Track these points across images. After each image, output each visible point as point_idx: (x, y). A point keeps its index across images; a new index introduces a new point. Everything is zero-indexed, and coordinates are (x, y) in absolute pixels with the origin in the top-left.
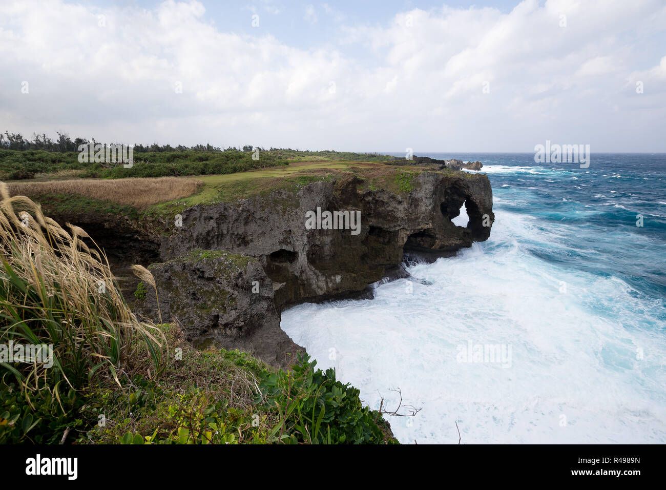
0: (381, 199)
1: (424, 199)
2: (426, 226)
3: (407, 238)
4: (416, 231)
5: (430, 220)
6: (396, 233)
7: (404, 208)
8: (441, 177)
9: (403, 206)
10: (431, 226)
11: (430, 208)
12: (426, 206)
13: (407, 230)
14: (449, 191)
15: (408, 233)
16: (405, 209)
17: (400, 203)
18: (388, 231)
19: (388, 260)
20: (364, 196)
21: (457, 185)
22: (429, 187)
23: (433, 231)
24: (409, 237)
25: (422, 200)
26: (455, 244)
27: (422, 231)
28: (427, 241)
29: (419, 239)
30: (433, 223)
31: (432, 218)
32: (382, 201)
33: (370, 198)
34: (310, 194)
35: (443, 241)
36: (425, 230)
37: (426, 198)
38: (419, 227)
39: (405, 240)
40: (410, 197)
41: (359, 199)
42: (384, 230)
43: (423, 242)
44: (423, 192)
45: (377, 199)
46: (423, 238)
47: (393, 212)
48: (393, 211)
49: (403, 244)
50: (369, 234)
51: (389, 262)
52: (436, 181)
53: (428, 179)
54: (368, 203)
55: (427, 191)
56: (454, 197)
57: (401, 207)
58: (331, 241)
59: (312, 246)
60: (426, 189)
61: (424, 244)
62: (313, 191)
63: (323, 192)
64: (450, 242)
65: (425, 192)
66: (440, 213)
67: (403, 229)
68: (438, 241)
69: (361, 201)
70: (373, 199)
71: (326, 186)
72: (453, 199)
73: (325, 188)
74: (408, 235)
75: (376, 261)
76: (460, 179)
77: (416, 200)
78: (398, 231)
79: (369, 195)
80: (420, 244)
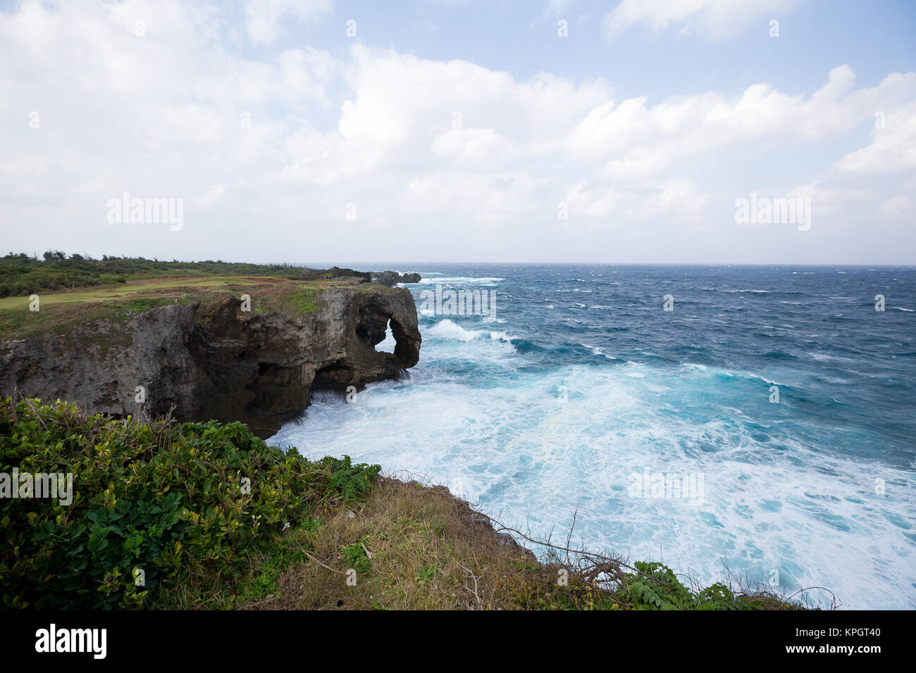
0: (274, 325)
1: (331, 320)
2: (339, 355)
3: (314, 373)
4: (326, 363)
5: (343, 347)
6: (298, 370)
7: (307, 335)
8: (353, 294)
9: (305, 332)
10: (345, 354)
11: (341, 332)
12: (336, 330)
13: (313, 363)
14: (367, 310)
15: (315, 366)
16: (308, 337)
17: (300, 328)
18: (286, 368)
19: (287, 406)
20: (249, 322)
21: (375, 301)
22: (338, 306)
23: (348, 361)
24: (318, 372)
25: (330, 323)
26: (378, 374)
27: (335, 362)
28: (342, 375)
29: (332, 373)
30: (347, 351)
31: (345, 345)
32: (275, 328)
33: (258, 325)
34: (151, 324)
35: (363, 373)
36: (338, 361)
37: (335, 320)
38: (329, 358)
39: (312, 377)
40: (313, 320)
41: (241, 328)
42: (281, 367)
43: (338, 376)
44: (331, 313)
45: (267, 325)
46: (338, 372)
47: (292, 342)
48: (291, 339)
49: (310, 382)
50: (259, 375)
51: (290, 409)
52: (347, 299)
53: (335, 296)
54: (256, 331)
55: (336, 311)
56: (374, 317)
57: (302, 335)
58: (194, 391)
59: (159, 401)
60: (334, 309)
61: (339, 379)
62: (157, 320)
63: (175, 321)
64: (372, 373)
65: (333, 312)
66: (355, 337)
67: (308, 362)
68: (356, 374)
69: (244, 330)
70: (263, 326)
71: (180, 311)
72: (373, 320)
73: (179, 315)
74: (315, 369)
75: (271, 409)
76: (377, 295)
77: (322, 323)
78: (301, 366)
79: (256, 321)
80: (334, 380)
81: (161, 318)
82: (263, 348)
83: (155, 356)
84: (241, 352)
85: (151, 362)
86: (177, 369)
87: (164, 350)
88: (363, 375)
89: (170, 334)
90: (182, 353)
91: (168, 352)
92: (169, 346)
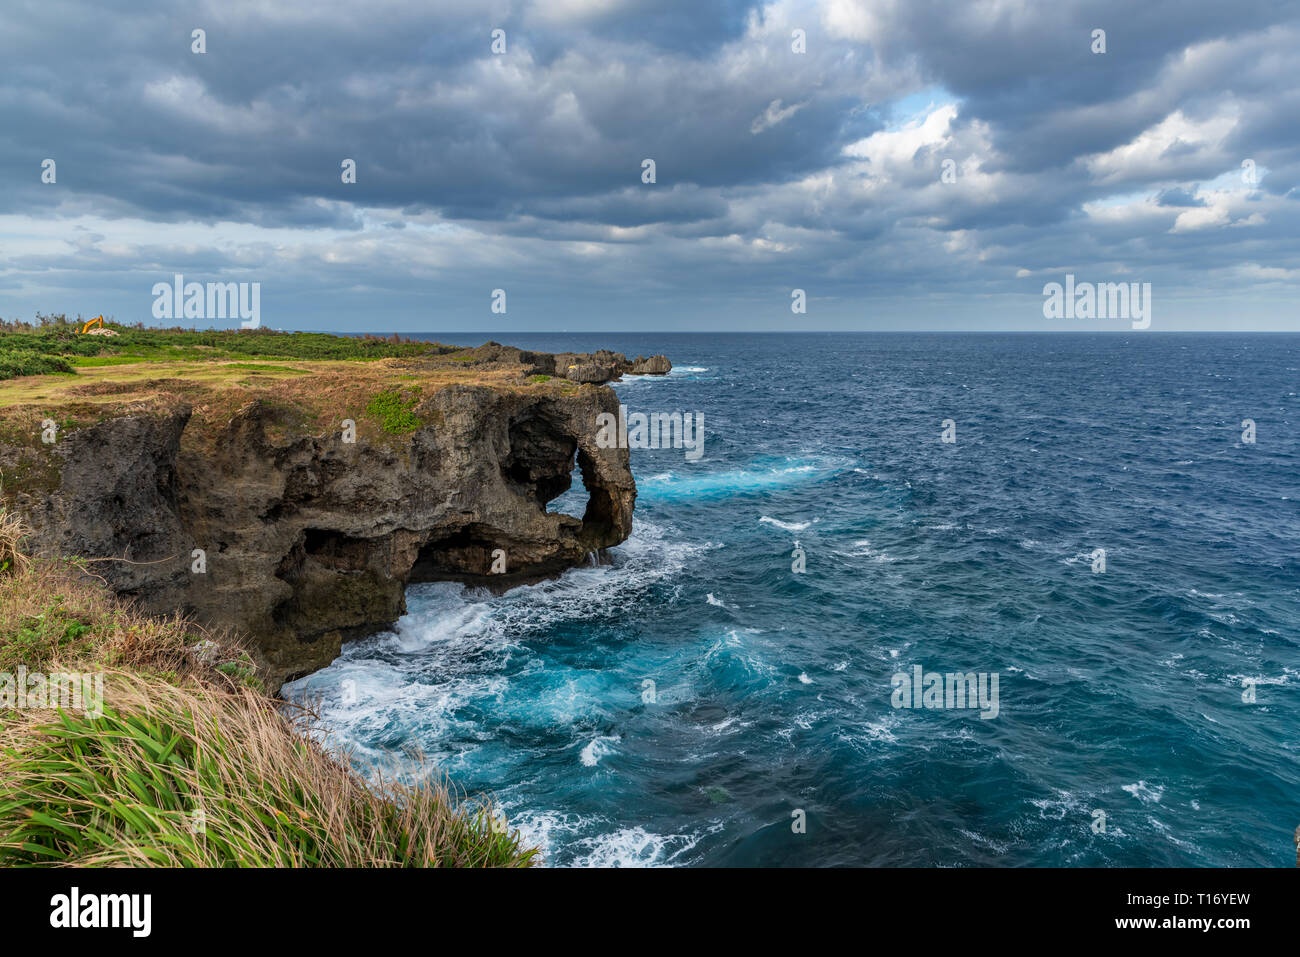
0: (338, 456)
1: (451, 449)
2: (465, 518)
3: (416, 552)
4: (440, 532)
5: (473, 502)
6: (382, 544)
7: (401, 476)
8: (495, 397)
9: (398, 472)
10: (477, 516)
11: (470, 472)
12: (461, 468)
13: (412, 533)
14: (529, 429)
15: (417, 539)
16: (403, 479)
17: (389, 464)
18: (359, 540)
20: (288, 451)
21: (543, 413)
22: (461, 421)
23: (484, 530)
24: (423, 551)
25: (448, 454)
26: (544, 557)
27: (459, 531)
28: (475, 558)
29: (454, 554)
30: (482, 510)
31: (479, 498)
32: (340, 463)
33: (305, 458)
34: (96, 451)
35: (515, 553)
36: (466, 529)
37: (458, 448)
38: (446, 523)
39: (411, 559)
40: (415, 448)
41: (272, 461)
42: (350, 537)
43: (466, 559)
44: (449, 435)
45: (324, 456)
46: (466, 551)
47: (371, 490)
48: (371, 486)
49: (404, 569)
50: (306, 551)
51: (363, 619)
52: (483, 407)
53: (459, 401)
54: (301, 468)
55: (459, 431)
56: (542, 444)
57: (390, 477)
60: (455, 427)
61: (467, 566)
62: (107, 444)
63: (142, 444)
64: (531, 555)
65: (454, 432)
66: (499, 484)
67: (403, 529)
68: (500, 555)
69: (279, 465)
70: (316, 458)
71: (151, 427)
72: (543, 449)
73: (148, 435)
74: (417, 544)
75: (325, 619)
76: (545, 400)
77: (432, 454)
78: (387, 538)
79: (303, 449)
80: (459, 568)
81: (113, 437)
82: (314, 501)
83: (102, 510)
84: (271, 507)
85: (96, 520)
86: (146, 534)
87: (119, 499)
88: (515, 558)
89: (131, 469)
90: (154, 505)
91: (127, 504)
92: (128, 492)
